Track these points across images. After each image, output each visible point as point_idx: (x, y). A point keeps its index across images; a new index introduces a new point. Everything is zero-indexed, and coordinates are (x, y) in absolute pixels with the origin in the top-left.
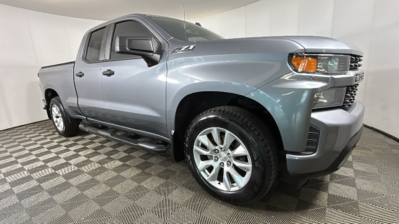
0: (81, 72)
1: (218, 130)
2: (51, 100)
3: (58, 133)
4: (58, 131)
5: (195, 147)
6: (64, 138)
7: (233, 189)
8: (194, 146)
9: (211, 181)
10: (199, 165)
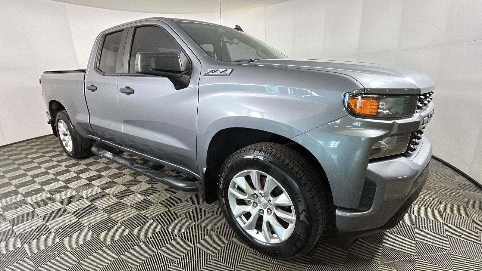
0: (93, 86)
1: (258, 173)
2: (57, 114)
3: (66, 153)
4: (65, 151)
5: (230, 190)
6: (73, 161)
7: (273, 241)
8: (229, 188)
9: (248, 229)
10: (234, 210)
